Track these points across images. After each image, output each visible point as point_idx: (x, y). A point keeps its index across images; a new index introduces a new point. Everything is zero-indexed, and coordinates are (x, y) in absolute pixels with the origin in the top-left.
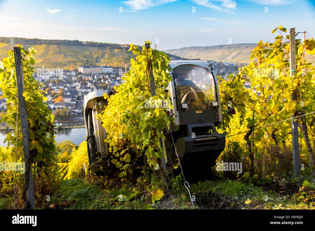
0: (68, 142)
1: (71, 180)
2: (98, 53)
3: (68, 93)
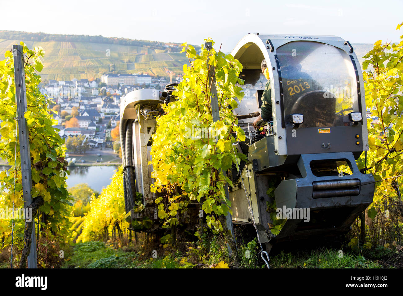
0: (83, 186)
1: (89, 243)
2: (130, 56)
3: (86, 114)
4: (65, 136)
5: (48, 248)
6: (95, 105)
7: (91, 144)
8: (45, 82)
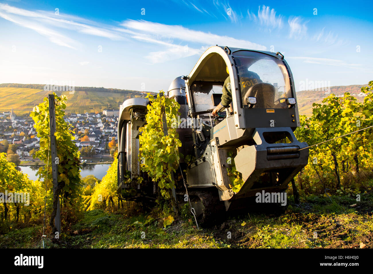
0: (91, 176)
1: (94, 211)
2: (120, 99)
3: (93, 133)
4: (80, 147)
5: (67, 213)
6: (99, 128)
7: (96, 151)
8: (68, 114)
